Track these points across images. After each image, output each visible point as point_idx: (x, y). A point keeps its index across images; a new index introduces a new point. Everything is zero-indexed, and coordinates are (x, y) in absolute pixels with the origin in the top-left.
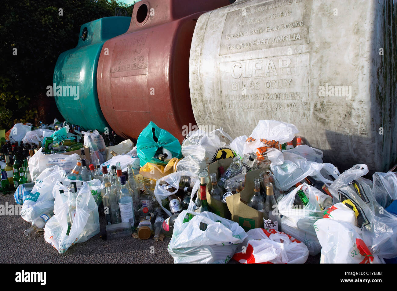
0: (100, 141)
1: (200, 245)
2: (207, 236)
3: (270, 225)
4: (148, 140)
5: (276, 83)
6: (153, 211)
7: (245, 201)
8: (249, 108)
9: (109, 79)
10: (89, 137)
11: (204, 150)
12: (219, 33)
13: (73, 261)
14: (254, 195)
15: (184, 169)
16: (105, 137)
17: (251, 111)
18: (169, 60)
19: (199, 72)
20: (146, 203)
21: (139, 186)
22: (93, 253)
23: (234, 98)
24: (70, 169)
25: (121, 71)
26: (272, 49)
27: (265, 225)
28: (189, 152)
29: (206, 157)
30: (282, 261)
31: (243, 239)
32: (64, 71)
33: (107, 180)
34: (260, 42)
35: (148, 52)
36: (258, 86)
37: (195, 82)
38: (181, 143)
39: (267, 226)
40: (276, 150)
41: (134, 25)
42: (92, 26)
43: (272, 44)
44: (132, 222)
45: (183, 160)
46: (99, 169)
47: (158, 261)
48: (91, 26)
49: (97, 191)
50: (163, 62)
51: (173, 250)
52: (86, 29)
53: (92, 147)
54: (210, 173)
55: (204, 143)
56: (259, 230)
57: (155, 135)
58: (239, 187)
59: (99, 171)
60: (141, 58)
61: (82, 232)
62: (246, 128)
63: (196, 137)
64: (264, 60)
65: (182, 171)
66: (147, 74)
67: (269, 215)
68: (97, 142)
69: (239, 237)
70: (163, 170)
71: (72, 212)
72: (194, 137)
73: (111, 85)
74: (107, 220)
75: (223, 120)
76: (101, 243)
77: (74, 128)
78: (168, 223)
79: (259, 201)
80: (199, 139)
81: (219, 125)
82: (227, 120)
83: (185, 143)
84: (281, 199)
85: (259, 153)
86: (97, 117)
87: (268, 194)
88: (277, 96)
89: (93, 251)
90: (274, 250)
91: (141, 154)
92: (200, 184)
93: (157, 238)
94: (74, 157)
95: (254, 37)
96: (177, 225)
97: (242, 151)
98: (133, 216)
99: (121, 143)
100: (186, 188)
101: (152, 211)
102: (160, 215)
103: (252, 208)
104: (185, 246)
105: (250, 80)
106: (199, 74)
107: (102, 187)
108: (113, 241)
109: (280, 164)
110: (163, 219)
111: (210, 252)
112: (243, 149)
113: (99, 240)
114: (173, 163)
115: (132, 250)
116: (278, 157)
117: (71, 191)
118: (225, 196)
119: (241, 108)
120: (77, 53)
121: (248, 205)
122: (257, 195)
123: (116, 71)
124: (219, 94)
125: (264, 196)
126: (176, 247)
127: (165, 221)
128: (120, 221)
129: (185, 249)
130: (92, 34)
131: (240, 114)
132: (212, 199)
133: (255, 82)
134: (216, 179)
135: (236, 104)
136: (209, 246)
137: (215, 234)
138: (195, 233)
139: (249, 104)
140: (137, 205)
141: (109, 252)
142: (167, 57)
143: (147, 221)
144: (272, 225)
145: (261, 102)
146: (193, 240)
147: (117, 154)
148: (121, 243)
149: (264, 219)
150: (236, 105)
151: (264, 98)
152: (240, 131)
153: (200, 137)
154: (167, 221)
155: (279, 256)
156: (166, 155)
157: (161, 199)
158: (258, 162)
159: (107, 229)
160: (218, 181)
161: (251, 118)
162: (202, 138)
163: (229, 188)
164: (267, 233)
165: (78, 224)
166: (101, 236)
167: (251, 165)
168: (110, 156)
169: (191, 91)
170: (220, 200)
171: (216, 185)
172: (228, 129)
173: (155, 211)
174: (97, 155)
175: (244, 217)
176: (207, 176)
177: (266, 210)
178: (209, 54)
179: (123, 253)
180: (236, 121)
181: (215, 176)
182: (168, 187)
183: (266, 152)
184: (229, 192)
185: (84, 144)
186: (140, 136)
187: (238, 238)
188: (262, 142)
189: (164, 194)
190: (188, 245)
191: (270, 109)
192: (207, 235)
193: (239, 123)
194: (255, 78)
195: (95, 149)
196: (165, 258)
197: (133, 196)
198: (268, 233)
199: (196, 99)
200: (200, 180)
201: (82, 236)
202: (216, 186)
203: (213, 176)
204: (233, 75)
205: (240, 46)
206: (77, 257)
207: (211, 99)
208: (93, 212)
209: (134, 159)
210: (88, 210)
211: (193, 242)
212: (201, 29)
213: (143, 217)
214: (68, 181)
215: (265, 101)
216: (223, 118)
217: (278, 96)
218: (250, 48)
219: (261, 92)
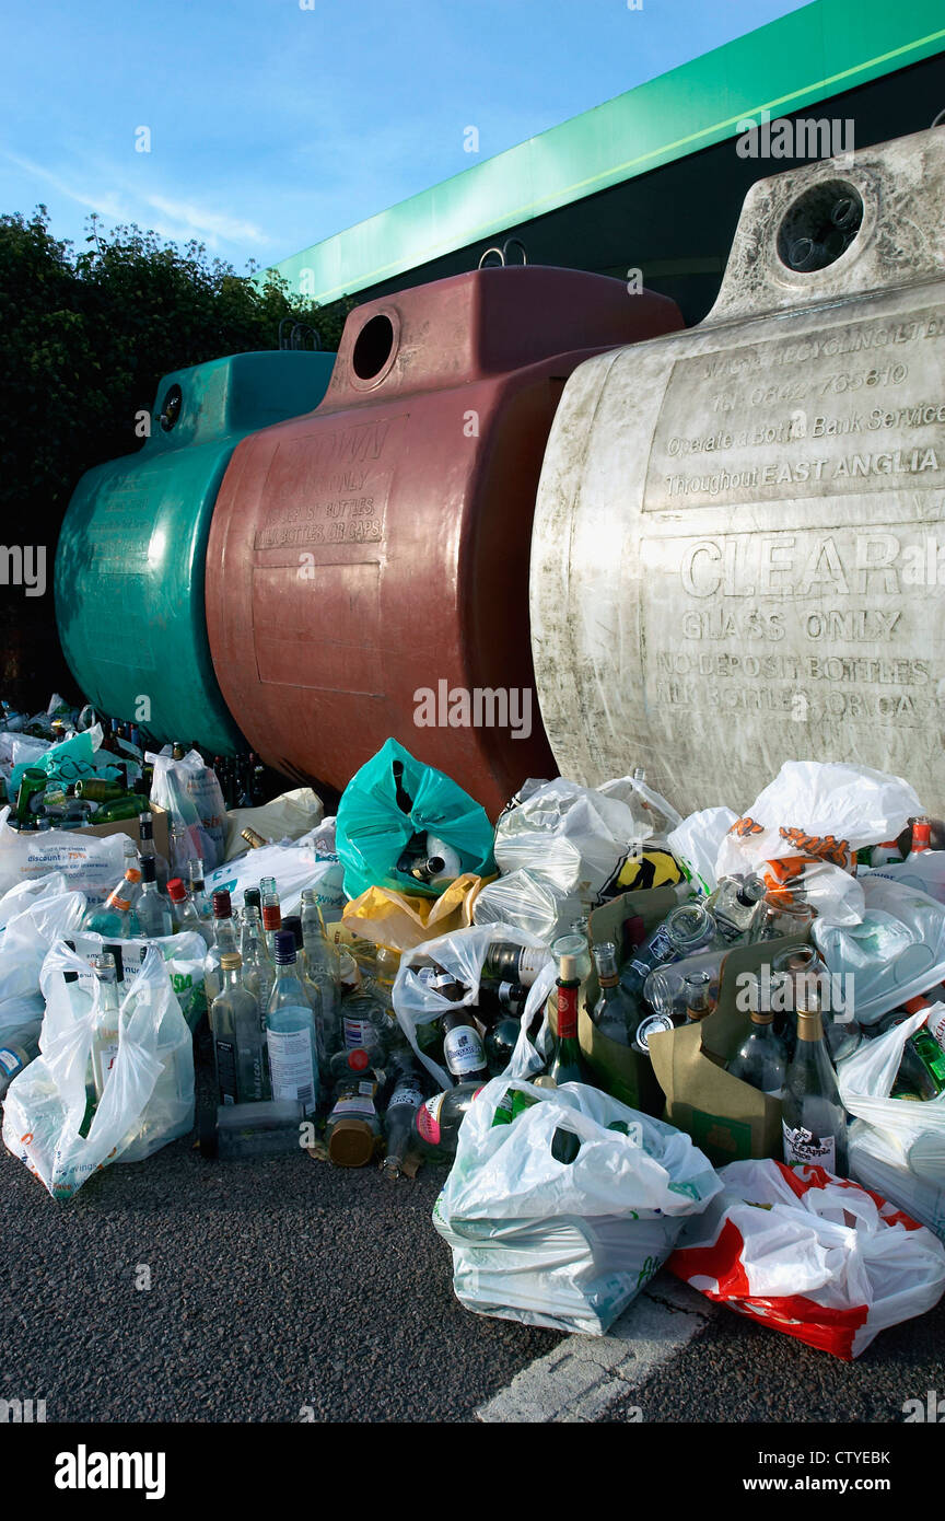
0: (207, 789)
1: (551, 1215)
2: (578, 1186)
3: (805, 1147)
4: (376, 802)
5: (843, 620)
6: (385, 1062)
7: (719, 1052)
8: (742, 706)
9: (248, 570)
10: (172, 774)
11: (575, 853)
12: (642, 434)
13: (99, 1231)
14: (753, 1037)
15: (499, 916)
16: (223, 774)
17: (749, 716)
18: (460, 516)
19: (565, 565)
20: (361, 1030)
21: (338, 967)
22: (169, 1204)
23: (688, 666)
24: (100, 886)
25: (292, 547)
26: (834, 499)
27: (788, 1147)
28: (522, 855)
29: (581, 881)
30: (847, 1296)
31: (706, 1199)
32: (95, 534)
33: (227, 941)
34: (788, 472)
35: (389, 486)
36: (777, 627)
37: (552, 602)
38: (494, 821)
39: (794, 1151)
40: (838, 869)
41: (343, 385)
42: (199, 381)
43: (834, 482)
44: (309, 1101)
45: (500, 885)
46: (199, 893)
47: (396, 1252)
48: (194, 380)
49: (189, 977)
50: (440, 523)
51: (451, 1222)
52: (176, 391)
53: (178, 811)
54: (594, 942)
55: (577, 830)
56: (766, 1168)
57: (403, 786)
58: (699, 1001)
59: (200, 900)
60: (364, 505)
61: (133, 1126)
62: (729, 774)
63: (548, 805)
64: (804, 536)
65: (494, 925)
66: (384, 562)
67: (804, 1111)
68: (196, 794)
69: (694, 1191)
70: (425, 916)
71: (102, 1053)
72: (541, 802)
73: (255, 591)
74: (221, 1088)
75: (647, 741)
76: (196, 1170)
77: (116, 733)
78: (435, 1115)
79: (770, 1055)
80: (558, 811)
81: (630, 758)
82: (661, 744)
83: (507, 822)
84: (849, 1055)
85: (775, 878)
86: (201, 700)
87: (802, 1035)
88: (846, 668)
89: (168, 1199)
90: (821, 1253)
91: (348, 851)
92: (558, 981)
93: (394, 1168)
94: (116, 845)
95: (767, 453)
96: (470, 1131)
97: (710, 863)
98: (312, 1079)
99: (280, 799)
100: (505, 988)
101: (382, 1063)
102: (408, 1078)
103: (741, 1081)
104: (498, 1214)
105: (751, 604)
106: (565, 572)
107: (210, 963)
108: (239, 1165)
109: (850, 924)
110: (418, 1094)
111: (585, 1243)
112: (714, 859)
113: (190, 1157)
114: (463, 891)
115: (304, 1206)
116: (845, 897)
117: (102, 979)
118: (645, 1026)
119: (711, 702)
120: (144, 474)
121: (727, 1070)
122: (760, 1037)
123: (274, 546)
124: (635, 650)
125: (789, 1038)
126: (465, 1213)
127: (428, 1105)
128: (267, 1094)
129: (495, 1223)
130: (197, 408)
131: (706, 725)
132: (597, 1034)
133: (766, 612)
134: (614, 964)
135: (696, 686)
136: (583, 1220)
137: (607, 1178)
138: (533, 1169)
139: (744, 692)
140: (330, 1038)
141: (225, 1206)
142: (456, 507)
143: (363, 1099)
144: (813, 1148)
145: (785, 685)
146: (528, 1196)
147: (263, 842)
148: (266, 1176)
149: (785, 1127)
150: (696, 692)
151: (798, 671)
152: (705, 782)
153: (564, 806)
154: (434, 1106)
155: (837, 1279)
156: (438, 864)
157: (416, 1022)
158: (769, 911)
159: (219, 1119)
160: (620, 973)
161: (747, 740)
162: (572, 809)
163: (661, 1001)
164: (793, 1178)
165: (121, 1098)
166: (198, 1144)
167: (745, 920)
168: (237, 845)
169: (537, 630)
170: (627, 1042)
171: (615, 986)
172: (664, 773)
173: (393, 1064)
174: (194, 839)
175: (709, 1111)
176: (584, 952)
177: (792, 1094)
178: (606, 505)
179: (272, 1213)
180: (692, 748)
181: (612, 954)
182: (440, 981)
183: (800, 877)
184: (663, 1017)
185: (152, 798)
186: (350, 787)
187: (687, 1194)
188: (786, 842)
189: (426, 1006)
190: (509, 1211)
191: (818, 713)
192: (578, 1180)
193: (704, 755)
194: (769, 598)
195: (188, 819)
196: (422, 1245)
197: (317, 1006)
198: (799, 1180)
199: (552, 660)
200: (557, 964)
201: (134, 1141)
202: (616, 990)
203: (604, 952)
204: (688, 585)
205: (717, 483)
206: (111, 1215)
207: (605, 663)
208: (175, 1058)
209: (326, 864)
210: (158, 1049)
211: (527, 1199)
212: (580, 413)
213: (346, 1085)
214: (94, 939)
215: (800, 683)
216: (645, 733)
217: (851, 668)
218: (751, 492)
219: (790, 652)
